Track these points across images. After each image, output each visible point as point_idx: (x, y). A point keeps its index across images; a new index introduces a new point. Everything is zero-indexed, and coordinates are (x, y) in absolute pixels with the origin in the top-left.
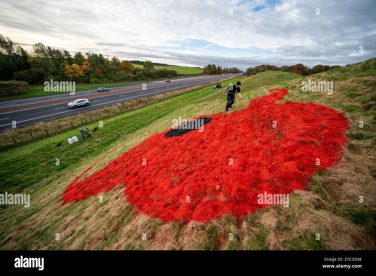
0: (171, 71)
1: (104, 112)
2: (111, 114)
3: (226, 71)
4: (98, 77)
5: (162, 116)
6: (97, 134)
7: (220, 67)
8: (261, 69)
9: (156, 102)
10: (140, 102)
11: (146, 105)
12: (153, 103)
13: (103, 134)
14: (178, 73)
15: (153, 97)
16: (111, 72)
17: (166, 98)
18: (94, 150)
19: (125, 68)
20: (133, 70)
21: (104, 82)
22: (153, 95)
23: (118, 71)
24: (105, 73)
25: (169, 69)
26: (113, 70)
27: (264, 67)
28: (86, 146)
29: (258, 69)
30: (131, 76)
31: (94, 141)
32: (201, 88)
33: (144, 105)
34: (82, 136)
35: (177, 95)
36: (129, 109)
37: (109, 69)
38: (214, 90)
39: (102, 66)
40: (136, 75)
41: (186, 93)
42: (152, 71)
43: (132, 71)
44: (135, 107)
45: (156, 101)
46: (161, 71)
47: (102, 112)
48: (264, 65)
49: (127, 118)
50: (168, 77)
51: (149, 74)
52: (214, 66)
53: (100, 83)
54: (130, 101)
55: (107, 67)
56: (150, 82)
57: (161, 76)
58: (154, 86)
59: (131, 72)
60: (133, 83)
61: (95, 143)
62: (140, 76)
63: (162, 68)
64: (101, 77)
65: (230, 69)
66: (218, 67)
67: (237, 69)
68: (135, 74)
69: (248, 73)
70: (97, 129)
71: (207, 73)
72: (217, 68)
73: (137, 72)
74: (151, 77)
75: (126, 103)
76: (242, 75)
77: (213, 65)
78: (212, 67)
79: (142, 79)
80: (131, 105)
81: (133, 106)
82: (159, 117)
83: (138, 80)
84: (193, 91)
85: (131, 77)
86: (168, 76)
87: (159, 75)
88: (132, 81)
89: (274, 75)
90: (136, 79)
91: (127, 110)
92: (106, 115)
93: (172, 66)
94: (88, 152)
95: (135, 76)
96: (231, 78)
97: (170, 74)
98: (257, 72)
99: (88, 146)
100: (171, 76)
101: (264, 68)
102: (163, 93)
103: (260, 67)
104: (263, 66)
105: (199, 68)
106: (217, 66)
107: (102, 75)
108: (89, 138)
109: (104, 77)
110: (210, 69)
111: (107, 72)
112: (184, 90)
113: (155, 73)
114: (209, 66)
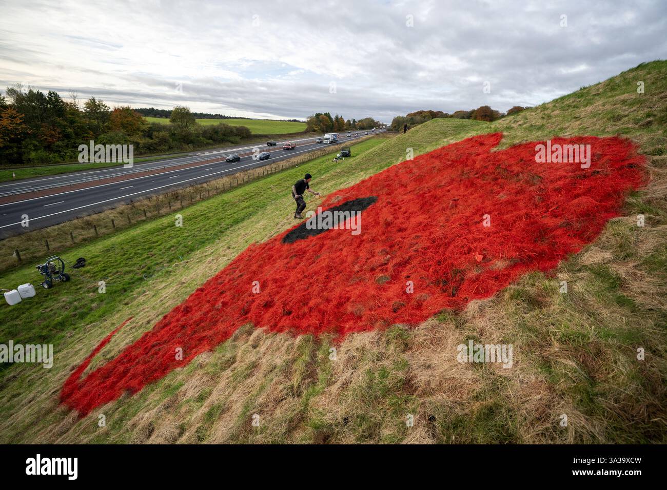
0: (237, 129)
1: (82, 228)
2: (102, 231)
3: (353, 126)
4: (49, 148)
5: (243, 220)
6: (88, 272)
7: (340, 117)
8: (418, 118)
9: (213, 196)
10: (176, 197)
11: (192, 204)
12: (209, 198)
13: (105, 270)
14: (253, 133)
15: (205, 185)
16: (86, 135)
17: (235, 184)
18: (91, 309)
19: (124, 126)
20: (145, 127)
21: (67, 158)
22: (206, 181)
23: (104, 132)
24: (68, 136)
25: (232, 124)
26: (90, 129)
27: (424, 114)
28: (63, 304)
29: (412, 119)
30: (139, 141)
31: (86, 289)
32: (309, 161)
33: (185, 203)
34: (47, 282)
35: (259, 178)
36: (148, 214)
37: (81, 128)
38: (339, 161)
39: (59, 120)
40: (152, 139)
41: (279, 172)
42: (192, 129)
43: (143, 131)
44: (164, 210)
45: (215, 192)
46: (214, 129)
47: (76, 228)
48: (423, 111)
49: (158, 230)
50: (232, 142)
51: (185, 136)
52: (328, 115)
53: (57, 163)
54: (149, 199)
55: (72, 122)
56: (190, 154)
57: (214, 140)
58: (202, 163)
59: (140, 133)
60: (147, 158)
61: (88, 292)
62: (163, 141)
63: (216, 123)
64: (58, 146)
65: (359, 121)
66: (337, 117)
67: (373, 121)
68: (150, 136)
69: (395, 127)
70: (84, 260)
71: (314, 131)
72: (334, 120)
73: (155, 133)
74: (191, 142)
75: (139, 203)
76: (385, 132)
77: (326, 114)
78: (323, 118)
79: (170, 148)
80: (155, 206)
81: (157, 207)
82: (237, 222)
83: (161, 151)
84: (293, 167)
85: (141, 145)
86: (232, 139)
87: (211, 138)
88: (145, 153)
89: (447, 127)
90: (155, 149)
91: (144, 218)
92: (91, 233)
93: (236, 118)
94: (75, 315)
95: (151, 141)
96: (365, 137)
97: (236, 135)
98: (411, 124)
99: (70, 303)
100: (238, 139)
101: (424, 117)
102: (227, 174)
103: (415, 114)
104: (421, 113)
105: (295, 121)
106: (333, 117)
107: (60, 143)
108: (68, 284)
109: (67, 146)
110: (321, 121)
111: (74, 136)
112: (274, 166)
113: (199, 134)
114: (318, 115)
